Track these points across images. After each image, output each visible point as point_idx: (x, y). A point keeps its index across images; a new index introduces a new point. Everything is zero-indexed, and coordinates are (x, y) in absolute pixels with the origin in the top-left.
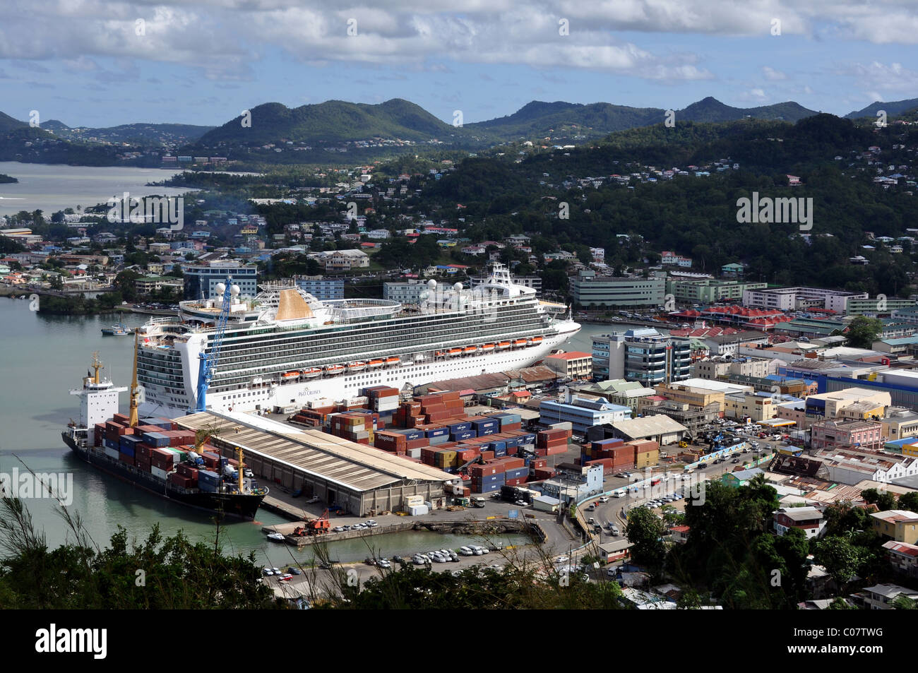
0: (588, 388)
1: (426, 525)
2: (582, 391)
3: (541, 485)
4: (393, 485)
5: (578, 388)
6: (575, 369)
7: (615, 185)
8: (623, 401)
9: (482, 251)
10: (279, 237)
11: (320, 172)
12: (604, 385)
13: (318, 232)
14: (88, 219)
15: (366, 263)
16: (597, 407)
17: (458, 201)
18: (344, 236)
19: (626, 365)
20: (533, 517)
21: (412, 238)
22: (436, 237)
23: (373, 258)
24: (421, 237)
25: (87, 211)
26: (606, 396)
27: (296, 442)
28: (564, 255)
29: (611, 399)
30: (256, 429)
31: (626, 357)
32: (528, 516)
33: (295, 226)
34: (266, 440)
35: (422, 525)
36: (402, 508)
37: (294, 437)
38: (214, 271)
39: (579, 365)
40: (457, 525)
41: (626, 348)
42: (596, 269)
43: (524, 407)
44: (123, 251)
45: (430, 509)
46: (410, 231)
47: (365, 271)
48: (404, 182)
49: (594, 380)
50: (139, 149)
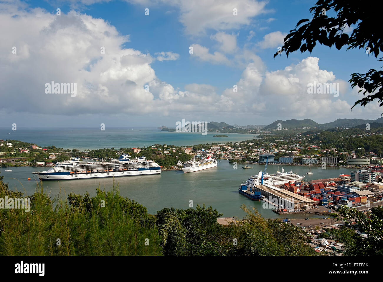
0: (349, 183)
1: (309, 212)
2: (348, 184)
3: (337, 205)
4: (301, 202)
5: (347, 183)
6: (347, 179)
7: (357, 137)
8: (358, 187)
9: (325, 151)
10: (280, 148)
11: (289, 134)
12: (353, 183)
13: (288, 147)
14: (241, 144)
15: (298, 154)
16: (351, 187)
17: (320, 141)
18: (294, 148)
19: (359, 178)
20: (334, 212)
21: (309, 148)
22: (314, 148)
23: (300, 153)
24: (311, 148)
25: (241, 142)
26: (354, 185)
27: (280, 192)
28: (345, 153)
29: (355, 186)
30: (272, 189)
31: (359, 176)
32: (333, 212)
33: (283, 146)
34: (274, 191)
35: (308, 212)
36: (304, 208)
37: (280, 191)
38: (265, 155)
39: (348, 178)
40: (316, 212)
41: (359, 174)
42: (353, 156)
43: (334, 187)
44: (247, 150)
45: (310, 208)
46: (308, 147)
47: (298, 155)
48: (308, 136)
49: (351, 181)
50: (252, 130)
